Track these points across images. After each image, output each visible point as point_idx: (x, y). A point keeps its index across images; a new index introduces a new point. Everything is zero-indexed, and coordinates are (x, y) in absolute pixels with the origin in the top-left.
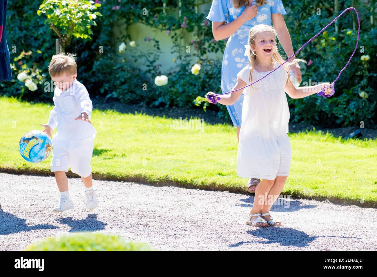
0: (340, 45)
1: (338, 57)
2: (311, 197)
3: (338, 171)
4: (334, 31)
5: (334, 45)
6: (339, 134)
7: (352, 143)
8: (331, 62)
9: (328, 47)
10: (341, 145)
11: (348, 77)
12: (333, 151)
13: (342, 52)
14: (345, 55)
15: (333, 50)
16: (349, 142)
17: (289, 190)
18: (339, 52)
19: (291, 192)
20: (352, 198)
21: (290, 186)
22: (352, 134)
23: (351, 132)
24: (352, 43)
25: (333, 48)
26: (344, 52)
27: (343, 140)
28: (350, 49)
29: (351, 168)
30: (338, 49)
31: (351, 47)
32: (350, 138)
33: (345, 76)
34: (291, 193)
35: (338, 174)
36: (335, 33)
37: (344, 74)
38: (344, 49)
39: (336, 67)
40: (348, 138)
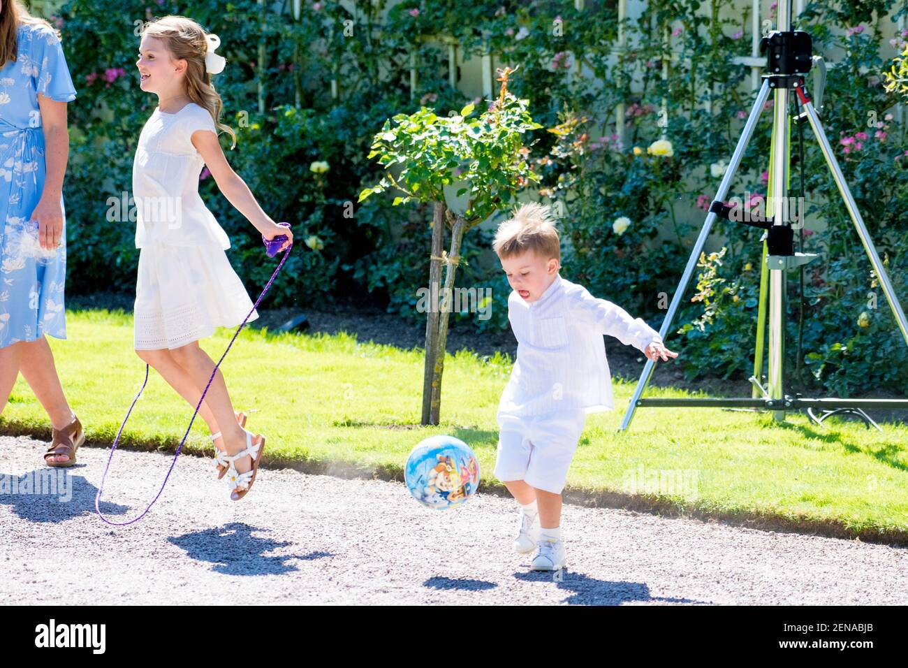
0: (269, 139)
1: (264, 163)
2: (201, 451)
3: (259, 399)
4: (257, 109)
5: (255, 140)
6: (263, 324)
7: (289, 342)
8: (250, 173)
9: (245, 144)
10: (267, 344)
11: (283, 206)
12: (250, 357)
13: (272, 155)
14: (278, 161)
15: (255, 149)
16: (282, 339)
17: (157, 437)
18: (267, 153)
19: (160, 440)
20: (287, 455)
21: (158, 428)
22: (289, 324)
23: (287, 318)
24: (292, 135)
25: (255, 145)
26: (277, 153)
27: (270, 335)
28: (288, 148)
29: (286, 392)
30: (264, 148)
31: (290, 145)
32: (284, 332)
33: (277, 203)
34: (161, 443)
35: (258, 405)
36: (258, 114)
37: (275, 199)
38: (277, 147)
39: (259, 184)
40: (281, 332)
